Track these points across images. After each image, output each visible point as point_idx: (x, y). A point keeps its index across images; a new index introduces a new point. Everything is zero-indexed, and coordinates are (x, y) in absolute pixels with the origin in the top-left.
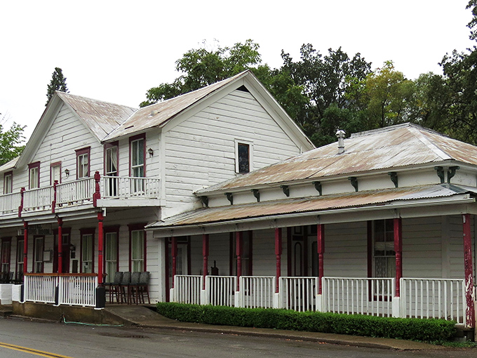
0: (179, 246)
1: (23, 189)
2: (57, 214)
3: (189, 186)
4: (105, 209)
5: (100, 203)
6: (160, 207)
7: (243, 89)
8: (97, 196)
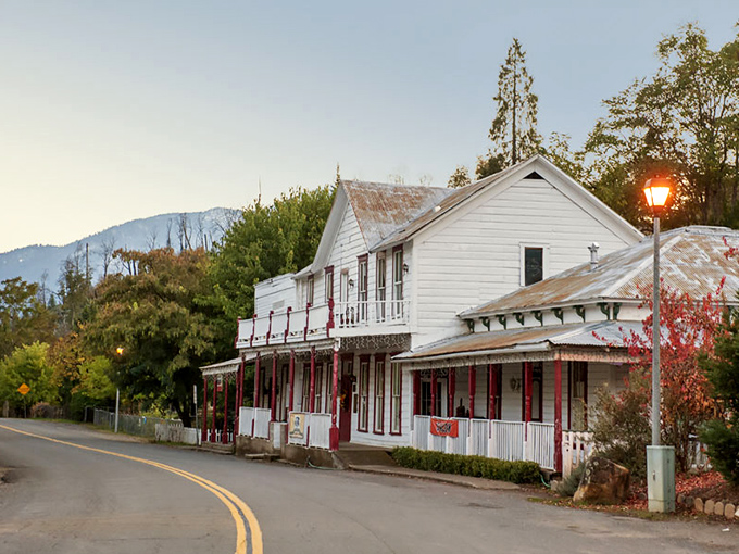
0: (439, 380)
1: (290, 309)
2: (310, 342)
3: (452, 307)
4: (339, 340)
5: (333, 333)
6: (409, 335)
7: (534, 176)
8: (330, 325)
